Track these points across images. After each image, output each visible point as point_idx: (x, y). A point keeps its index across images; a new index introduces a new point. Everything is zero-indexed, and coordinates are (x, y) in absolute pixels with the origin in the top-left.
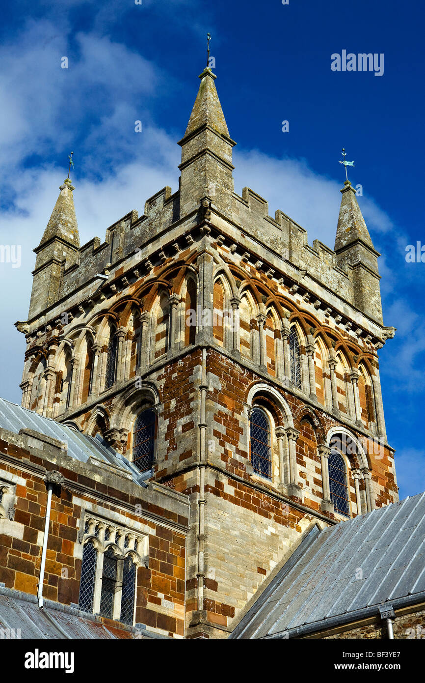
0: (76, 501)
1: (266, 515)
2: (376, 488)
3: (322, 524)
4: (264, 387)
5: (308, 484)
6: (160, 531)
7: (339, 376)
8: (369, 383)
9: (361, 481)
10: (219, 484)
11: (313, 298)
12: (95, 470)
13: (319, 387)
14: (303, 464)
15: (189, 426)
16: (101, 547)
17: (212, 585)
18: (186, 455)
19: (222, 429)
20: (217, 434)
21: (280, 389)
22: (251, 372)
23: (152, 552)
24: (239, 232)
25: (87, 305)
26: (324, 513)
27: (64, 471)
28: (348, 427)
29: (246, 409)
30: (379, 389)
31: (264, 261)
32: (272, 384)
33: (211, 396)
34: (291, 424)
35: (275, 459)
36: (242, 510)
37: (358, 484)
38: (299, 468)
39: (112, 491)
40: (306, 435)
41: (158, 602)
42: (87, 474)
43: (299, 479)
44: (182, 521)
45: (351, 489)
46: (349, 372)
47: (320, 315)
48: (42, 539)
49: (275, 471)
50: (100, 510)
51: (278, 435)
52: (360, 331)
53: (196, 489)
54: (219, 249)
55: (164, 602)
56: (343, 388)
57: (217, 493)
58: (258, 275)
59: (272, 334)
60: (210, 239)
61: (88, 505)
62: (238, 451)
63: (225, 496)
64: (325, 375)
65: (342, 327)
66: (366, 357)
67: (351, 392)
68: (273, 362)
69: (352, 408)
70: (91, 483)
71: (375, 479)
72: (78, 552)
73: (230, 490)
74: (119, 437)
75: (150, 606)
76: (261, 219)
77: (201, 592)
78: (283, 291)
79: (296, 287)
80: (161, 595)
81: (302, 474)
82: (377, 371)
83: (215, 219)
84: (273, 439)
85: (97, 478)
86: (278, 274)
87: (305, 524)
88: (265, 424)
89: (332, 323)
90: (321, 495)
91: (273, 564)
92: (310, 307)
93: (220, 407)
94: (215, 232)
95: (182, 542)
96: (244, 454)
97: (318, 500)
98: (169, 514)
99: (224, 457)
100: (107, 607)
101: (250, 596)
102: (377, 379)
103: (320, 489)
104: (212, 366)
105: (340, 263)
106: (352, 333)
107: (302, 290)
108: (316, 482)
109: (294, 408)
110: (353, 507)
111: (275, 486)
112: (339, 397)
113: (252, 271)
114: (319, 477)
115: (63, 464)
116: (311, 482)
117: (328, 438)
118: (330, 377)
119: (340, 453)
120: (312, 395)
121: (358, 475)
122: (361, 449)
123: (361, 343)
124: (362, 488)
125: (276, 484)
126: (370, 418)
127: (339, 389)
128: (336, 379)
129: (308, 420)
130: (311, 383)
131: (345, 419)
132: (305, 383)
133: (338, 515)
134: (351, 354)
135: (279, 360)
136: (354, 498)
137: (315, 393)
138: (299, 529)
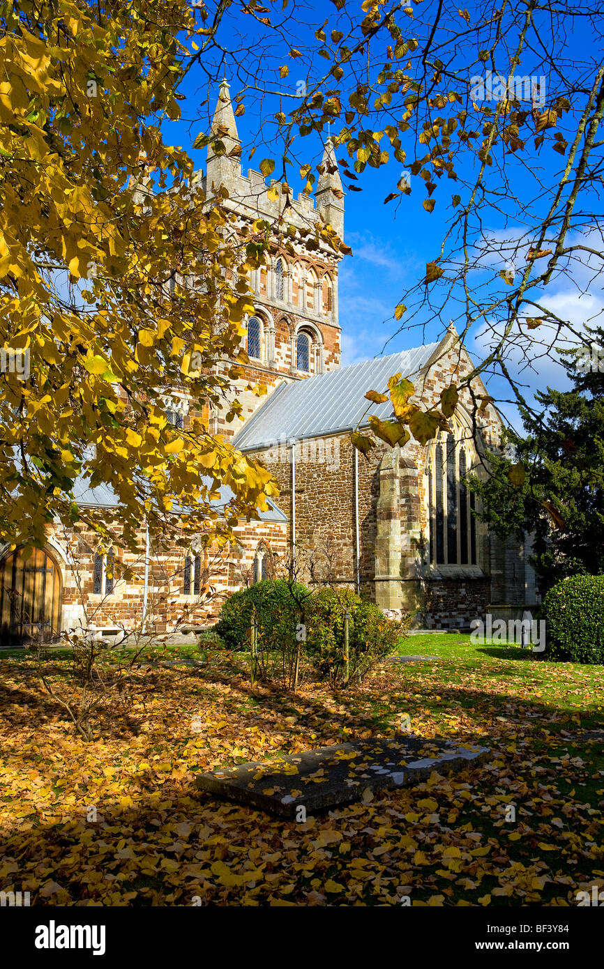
1: (254, 381)
2: (326, 354)
3: (289, 381)
4: (256, 306)
5: (282, 358)
7: (309, 285)
8: (330, 286)
9: (317, 350)
10: (226, 369)
11: (293, 239)
13: (295, 295)
14: (279, 347)
17: (222, 421)
21: (267, 306)
23: (190, 408)
26: (291, 374)
28: (311, 320)
30: (336, 289)
32: (261, 304)
34: (272, 325)
35: (262, 346)
36: (240, 380)
37: (315, 352)
38: (277, 350)
40: (282, 330)
43: (276, 356)
45: (311, 356)
46: (317, 282)
47: (298, 249)
49: (262, 353)
51: (265, 332)
52: (326, 254)
53: (214, 372)
56: (312, 292)
57: (224, 373)
59: (265, 268)
62: (238, 348)
64: (299, 287)
66: (329, 270)
67: (316, 295)
68: (265, 286)
69: (316, 305)
71: (326, 348)
76: (260, 190)
77: (216, 425)
78: (272, 238)
81: (278, 353)
82: (336, 278)
83: (227, 203)
84: (262, 335)
87: (277, 382)
88: (257, 326)
89: (306, 251)
90: (290, 363)
91: (257, 406)
97: (288, 367)
101: (243, 424)
102: (336, 283)
103: (289, 360)
105: (316, 206)
106: (320, 256)
108: (287, 356)
109: (275, 315)
110: (311, 366)
111: (262, 362)
112: (309, 299)
114: (289, 353)
116: (284, 357)
117: (297, 330)
118: (302, 288)
119: (306, 335)
120: (288, 304)
121: (316, 347)
122: (318, 332)
123: (326, 260)
124: (318, 354)
125: (263, 360)
126: (329, 309)
127: (308, 294)
128: (307, 289)
129: (285, 320)
130: (289, 294)
131: (310, 313)
132: (286, 296)
133: (300, 373)
134: (319, 270)
135: (269, 286)
136: (313, 360)
137: (291, 301)
138: (274, 385)
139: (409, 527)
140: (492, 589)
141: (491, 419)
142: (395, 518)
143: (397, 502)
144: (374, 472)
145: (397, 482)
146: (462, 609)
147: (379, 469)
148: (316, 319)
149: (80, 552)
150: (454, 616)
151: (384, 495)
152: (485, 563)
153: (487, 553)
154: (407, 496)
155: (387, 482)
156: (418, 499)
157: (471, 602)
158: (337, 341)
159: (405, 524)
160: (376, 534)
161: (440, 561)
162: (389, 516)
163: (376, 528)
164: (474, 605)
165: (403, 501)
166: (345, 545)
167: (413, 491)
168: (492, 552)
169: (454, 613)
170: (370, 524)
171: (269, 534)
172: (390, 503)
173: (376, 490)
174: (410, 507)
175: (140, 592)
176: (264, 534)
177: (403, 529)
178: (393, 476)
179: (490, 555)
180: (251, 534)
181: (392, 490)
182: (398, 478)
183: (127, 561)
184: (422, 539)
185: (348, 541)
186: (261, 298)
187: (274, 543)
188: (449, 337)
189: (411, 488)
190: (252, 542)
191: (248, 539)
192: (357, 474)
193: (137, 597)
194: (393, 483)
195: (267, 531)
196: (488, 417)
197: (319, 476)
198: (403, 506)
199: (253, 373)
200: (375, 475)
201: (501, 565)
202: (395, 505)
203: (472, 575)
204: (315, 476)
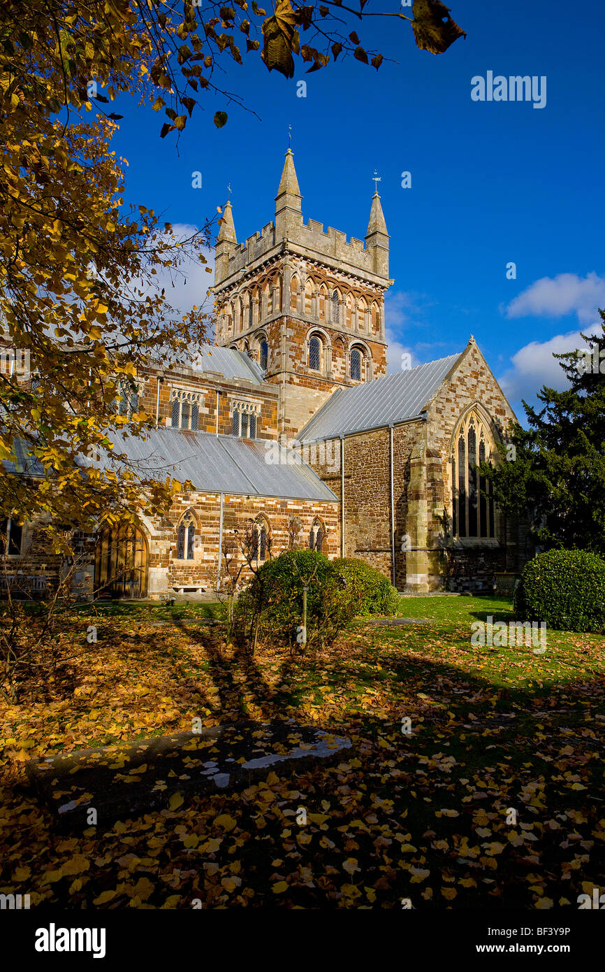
0: (229, 395)
1: (314, 388)
2: (374, 366)
3: (343, 388)
4: (316, 329)
5: (337, 370)
6: (266, 401)
7: (360, 310)
8: (378, 311)
10: (291, 379)
11: (346, 274)
12: (236, 382)
13: (348, 319)
14: (336, 361)
15: (279, 353)
16: (241, 412)
17: (288, 421)
18: (278, 367)
19: (293, 354)
20: (290, 356)
21: (325, 328)
22: (309, 323)
23: (262, 411)
24: (304, 249)
25: (239, 283)
26: (345, 382)
27: (223, 385)
28: (361, 339)
29: (306, 342)
30: (383, 314)
31: (318, 261)
32: (320, 326)
33: (288, 340)
34: (330, 344)
35: (322, 361)
36: (302, 388)
37: (366, 364)
38: (333, 363)
39: (244, 389)
40: (338, 347)
41: (266, 429)
42: (233, 384)
43: (333, 368)
44: (276, 396)
45: (362, 367)
46: (367, 308)
47: (351, 282)
48: (216, 412)
49: (322, 366)
50: (239, 397)
51: (324, 349)
52: (374, 285)
53: (282, 382)
54: (294, 261)
55: (268, 429)
56: (363, 316)
57: (290, 383)
58: (316, 269)
59: (323, 298)
60: (290, 257)
61: (234, 396)
62: (301, 362)
63: (294, 384)
64: (352, 313)
65: (364, 285)
66: (376, 298)
67: (366, 319)
68: (323, 312)
69: (366, 326)
70: (235, 387)
71: (375, 361)
72: (231, 415)
73: (296, 380)
74: (254, 353)
75: (262, 431)
76: (319, 235)
77: (283, 424)
78: (329, 274)
79: (336, 271)
80: (267, 427)
81: (335, 366)
82: (383, 304)
83: (291, 247)
84: (321, 351)
85: (237, 385)
86: (326, 266)
87: (334, 389)
88: (317, 345)
89: (358, 283)
90: (344, 374)
91: (317, 409)
92: (345, 279)
93: (293, 344)
94: (291, 253)
95: (276, 404)
96: (304, 363)
97: (343, 376)
98: (270, 394)
99: (294, 367)
100: (244, 434)
101: (305, 423)
102: (383, 308)
103: (344, 371)
104: (289, 325)
105: (366, 247)
106: (369, 287)
107: (340, 271)
108: (342, 368)
109: (332, 335)
110: (363, 376)
111: (321, 373)
112: (360, 322)
113: (312, 268)
114: (344, 366)
115: (222, 382)
116: (340, 369)
117: (350, 347)
118: (355, 313)
119: (358, 350)
120: (343, 326)
121: (366, 361)
122: (368, 349)
123: (374, 291)
124: (368, 366)
125: (322, 372)
126: (377, 330)
127: (360, 318)
128: (359, 313)
129: (340, 339)
130: (344, 319)
131: (361, 333)
132: (341, 320)
133: (353, 381)
134: (368, 298)
135: (327, 312)
136: (363, 371)
137: (345, 324)
138: (331, 392)
139: (434, 506)
140: (507, 557)
141: (506, 416)
142: (422, 499)
143: (424, 485)
144: (406, 461)
145: (424, 468)
146: (481, 575)
147: (409, 459)
148: (366, 338)
149: (163, 526)
150: (474, 580)
151: (414, 479)
152: (501, 536)
153: (503, 528)
154: (432, 480)
155: (416, 469)
156: (442, 483)
157: (489, 568)
158: (384, 355)
159: (431, 503)
160: (407, 512)
161: (462, 534)
162: (418, 497)
163: (407, 506)
164: (492, 571)
165: (429, 485)
166: (383, 521)
167: (438, 476)
168: (508, 527)
169: (473, 578)
170: (403, 504)
171: (323, 512)
172: (418, 487)
173: (407, 476)
174: (435, 490)
175: (215, 557)
176: (319, 512)
177: (429, 507)
178: (421, 464)
179: (505, 528)
180: (308, 511)
181: (420, 475)
182: (424, 465)
183: (204, 533)
184: (446, 516)
185: (386, 518)
186: (321, 322)
187: (327, 519)
188: (470, 349)
189: (436, 473)
190: (309, 518)
191: (305, 515)
192: (392, 462)
193: (213, 561)
194: (421, 470)
195: (322, 509)
196: (504, 415)
197: (363, 464)
198: (429, 488)
199: (313, 382)
200: (407, 463)
201: (515, 537)
202: (422, 488)
203: (490, 546)
204: (360, 464)
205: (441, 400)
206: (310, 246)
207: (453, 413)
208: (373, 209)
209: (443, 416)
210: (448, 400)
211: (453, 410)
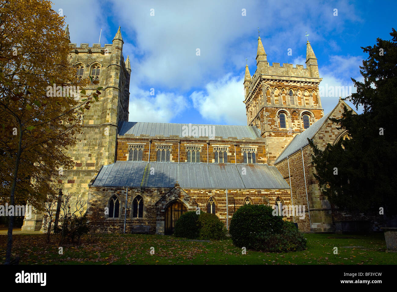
0: (240, 146)
1: (283, 137)
3: (299, 134)
4: (281, 109)
5: (296, 126)
6: (259, 146)
7: (306, 96)
8: (316, 94)
9: (313, 120)
10: (270, 134)
11: (295, 82)
12: (243, 140)
13: (299, 101)
14: (294, 122)
15: (264, 124)
16: (247, 152)
17: (271, 153)
18: (264, 130)
19: (270, 123)
20: (269, 124)
21: (286, 108)
22: (277, 108)
23: (258, 150)
24: (271, 76)
26: (301, 131)
27: (237, 142)
28: (307, 109)
29: (276, 116)
31: (278, 80)
32: (283, 108)
33: (267, 117)
34: (290, 115)
35: (287, 123)
36: (277, 137)
37: (312, 121)
38: (293, 123)
39: (247, 142)
40: (294, 115)
41: (260, 158)
42: (242, 141)
44: (264, 143)
45: (310, 122)
46: (309, 94)
47: (298, 85)
48: (235, 154)
49: (287, 126)
50: (246, 146)
51: (287, 118)
52: (311, 83)
53: (266, 136)
54: (266, 83)
55: (262, 158)
56: (308, 99)
57: (270, 136)
58: (278, 83)
59: (285, 95)
60: (264, 81)
61: (243, 146)
62: (275, 126)
63: (272, 136)
64: (301, 98)
65: (306, 84)
66: (314, 89)
67: (310, 99)
68: (285, 101)
69: (310, 103)
70: (243, 142)
71: (316, 118)
72: (242, 154)
73: (273, 134)
74: (258, 126)
75: (258, 160)
76: (278, 68)
77: (268, 155)
78: (286, 84)
79: (289, 81)
80: (260, 157)
81: (294, 125)
82: (318, 91)
83: (263, 77)
84: (286, 119)
85: (244, 141)
86: (283, 81)
87: (294, 135)
88: (284, 116)
89: (302, 84)
90: (300, 127)
91: (286, 146)
92: (295, 84)
93: (269, 119)
94: (264, 79)
95: (265, 147)
96: (277, 126)
97: (299, 129)
98: (261, 143)
99: (271, 129)
100: (250, 162)
101: (280, 153)
103: (299, 126)
104: (267, 111)
106: (309, 84)
107: (291, 81)
108: (298, 125)
109: (290, 111)
110: (311, 126)
112: (307, 101)
113: (276, 83)
114: (299, 123)
115: (237, 141)
116: (297, 125)
117: (301, 114)
118: (303, 98)
119: (307, 115)
120: (297, 105)
121: (312, 119)
122: (312, 113)
123: (312, 85)
124: (313, 121)
125: (288, 128)
126: (317, 103)
127: (306, 100)
128: (305, 98)
129: (294, 112)
130: (297, 102)
131: (307, 107)
132: (295, 103)
134: (310, 90)
135: (287, 101)
136: (311, 124)
137: (298, 104)
138: (293, 137)
139: (321, 187)
148: (310, 108)
151: (310, 174)
158: (322, 115)
176: (279, 194)
177: (319, 188)
180: (273, 194)
181: (313, 172)
182: (314, 166)
183: (219, 207)
186: (284, 106)
187: (285, 197)
191: (271, 196)
192: (304, 167)
193: (224, 219)
195: (281, 193)
199: (282, 134)
205: (322, 133)
206: (275, 74)
207: (331, 138)
208: (307, 49)
209: (324, 140)
210: (326, 132)
211: (330, 136)
